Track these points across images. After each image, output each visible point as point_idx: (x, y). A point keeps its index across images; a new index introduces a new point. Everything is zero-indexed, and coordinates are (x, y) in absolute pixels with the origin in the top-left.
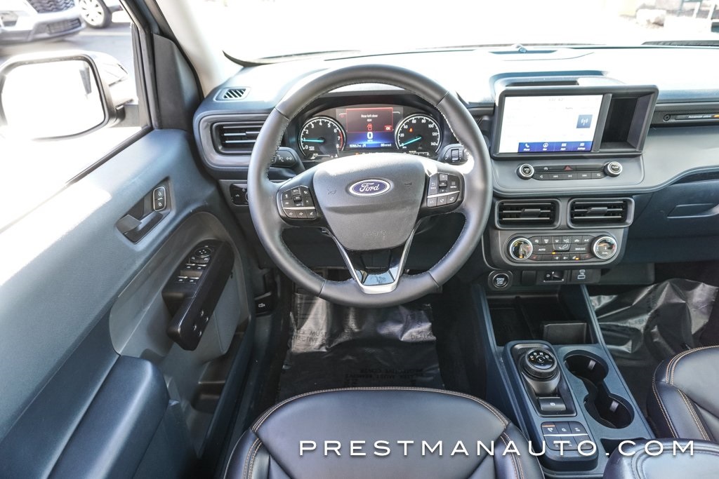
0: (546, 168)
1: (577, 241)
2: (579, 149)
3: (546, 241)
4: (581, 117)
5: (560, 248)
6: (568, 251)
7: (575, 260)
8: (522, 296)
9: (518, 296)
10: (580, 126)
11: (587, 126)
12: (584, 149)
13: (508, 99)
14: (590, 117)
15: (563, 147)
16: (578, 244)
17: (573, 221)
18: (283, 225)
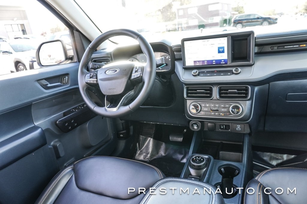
0: (206, 72)
1: (222, 106)
2: (221, 63)
3: (208, 105)
4: (219, 48)
5: (214, 109)
6: (218, 110)
7: (222, 115)
8: (224, 142)
9: (222, 142)
10: (219, 52)
11: (223, 52)
12: (224, 63)
13: (185, 42)
14: (223, 48)
15: (214, 62)
16: (223, 107)
17: (221, 97)
18: (87, 86)
